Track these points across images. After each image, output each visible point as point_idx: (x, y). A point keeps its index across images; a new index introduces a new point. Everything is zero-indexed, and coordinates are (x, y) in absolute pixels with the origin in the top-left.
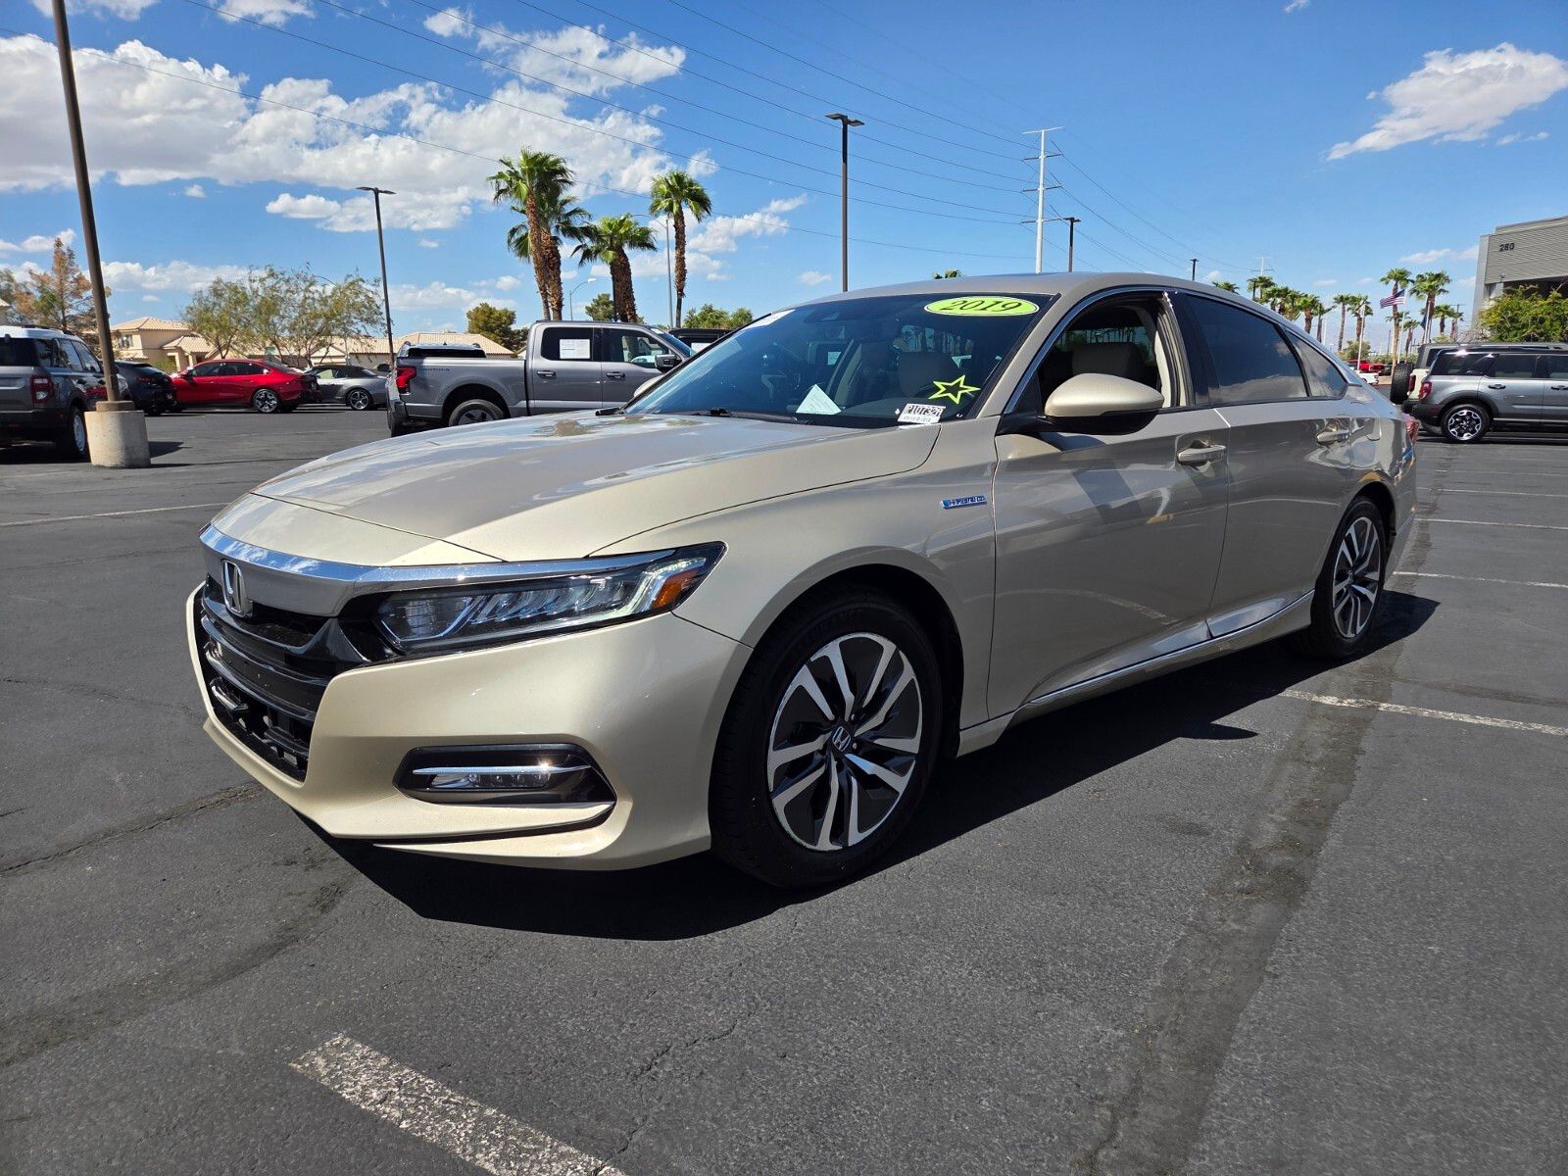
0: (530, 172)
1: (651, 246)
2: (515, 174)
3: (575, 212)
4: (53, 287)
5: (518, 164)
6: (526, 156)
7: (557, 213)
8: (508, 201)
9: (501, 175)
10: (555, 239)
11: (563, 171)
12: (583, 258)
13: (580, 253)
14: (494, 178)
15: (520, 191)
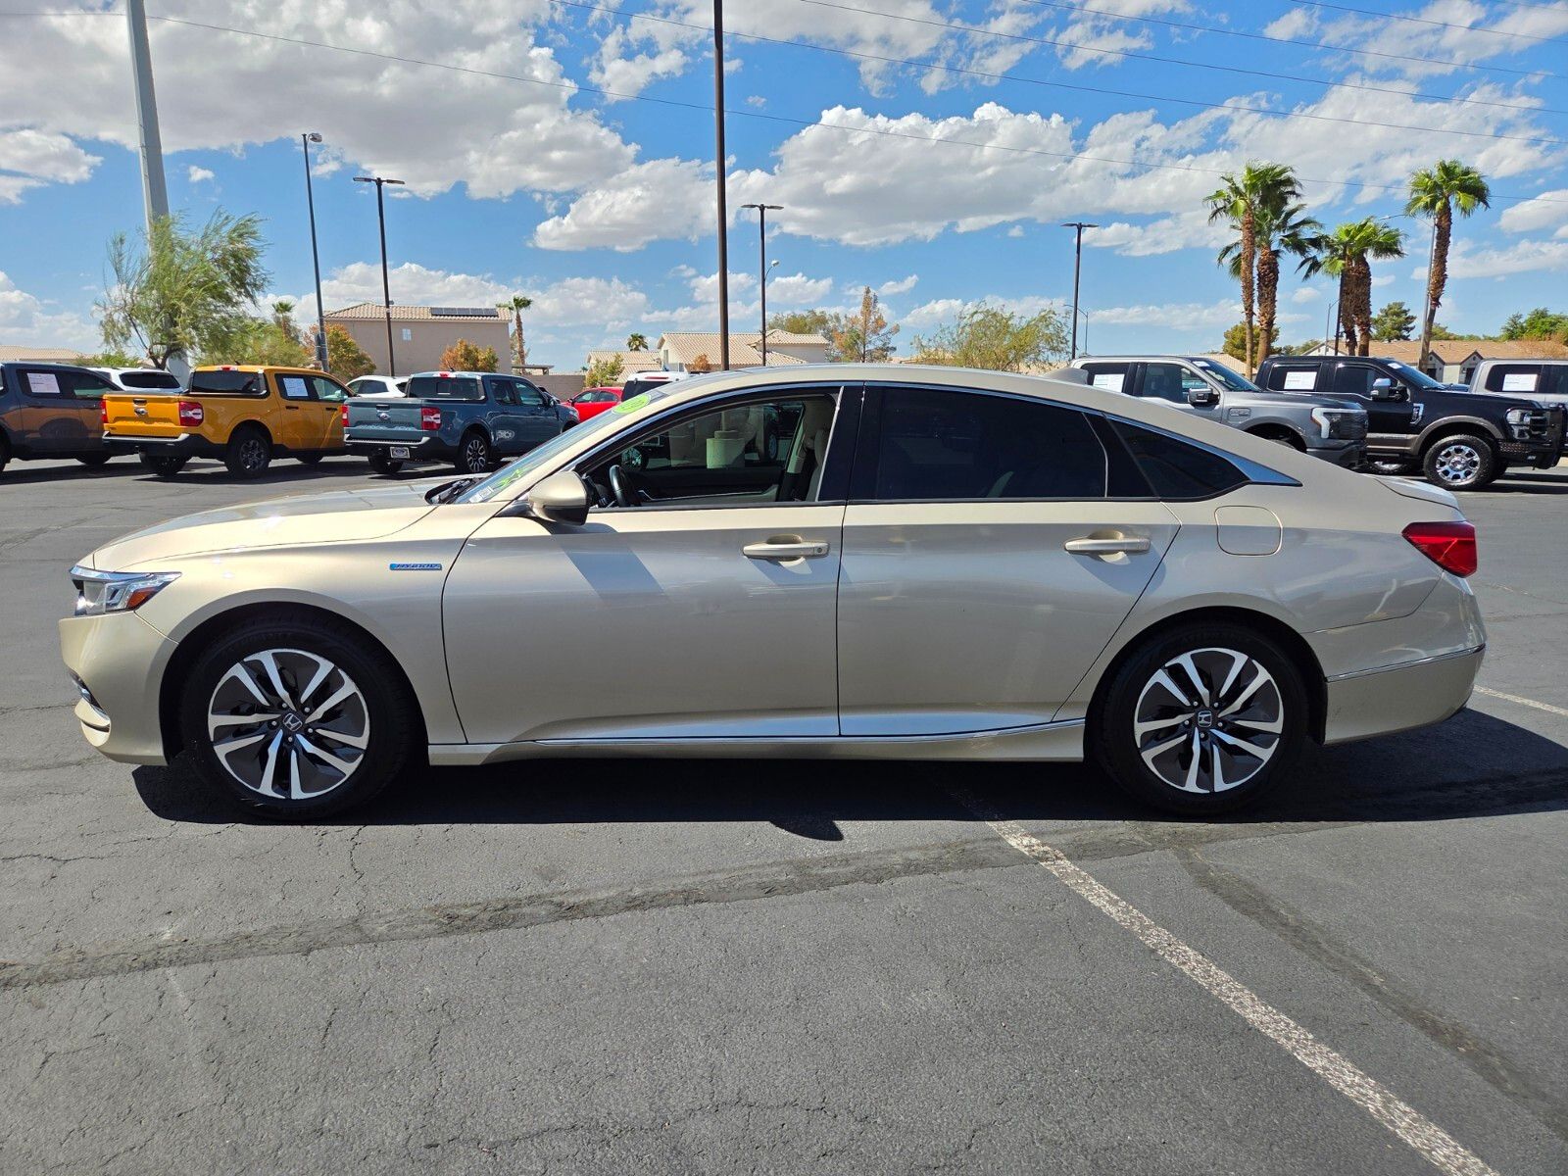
0: (1252, 188)
1: (1399, 253)
2: (1236, 191)
3: (1304, 223)
4: (859, 327)
5: (1241, 179)
6: (1250, 171)
7: (1281, 227)
8: (1225, 220)
9: (1219, 194)
10: (1276, 253)
11: (1289, 182)
12: (1309, 271)
13: (1307, 266)
14: (1210, 198)
15: (1236, 208)
